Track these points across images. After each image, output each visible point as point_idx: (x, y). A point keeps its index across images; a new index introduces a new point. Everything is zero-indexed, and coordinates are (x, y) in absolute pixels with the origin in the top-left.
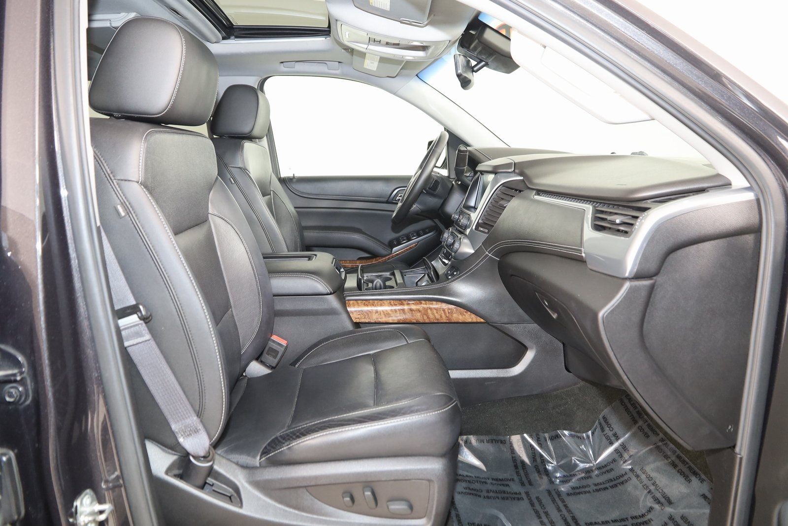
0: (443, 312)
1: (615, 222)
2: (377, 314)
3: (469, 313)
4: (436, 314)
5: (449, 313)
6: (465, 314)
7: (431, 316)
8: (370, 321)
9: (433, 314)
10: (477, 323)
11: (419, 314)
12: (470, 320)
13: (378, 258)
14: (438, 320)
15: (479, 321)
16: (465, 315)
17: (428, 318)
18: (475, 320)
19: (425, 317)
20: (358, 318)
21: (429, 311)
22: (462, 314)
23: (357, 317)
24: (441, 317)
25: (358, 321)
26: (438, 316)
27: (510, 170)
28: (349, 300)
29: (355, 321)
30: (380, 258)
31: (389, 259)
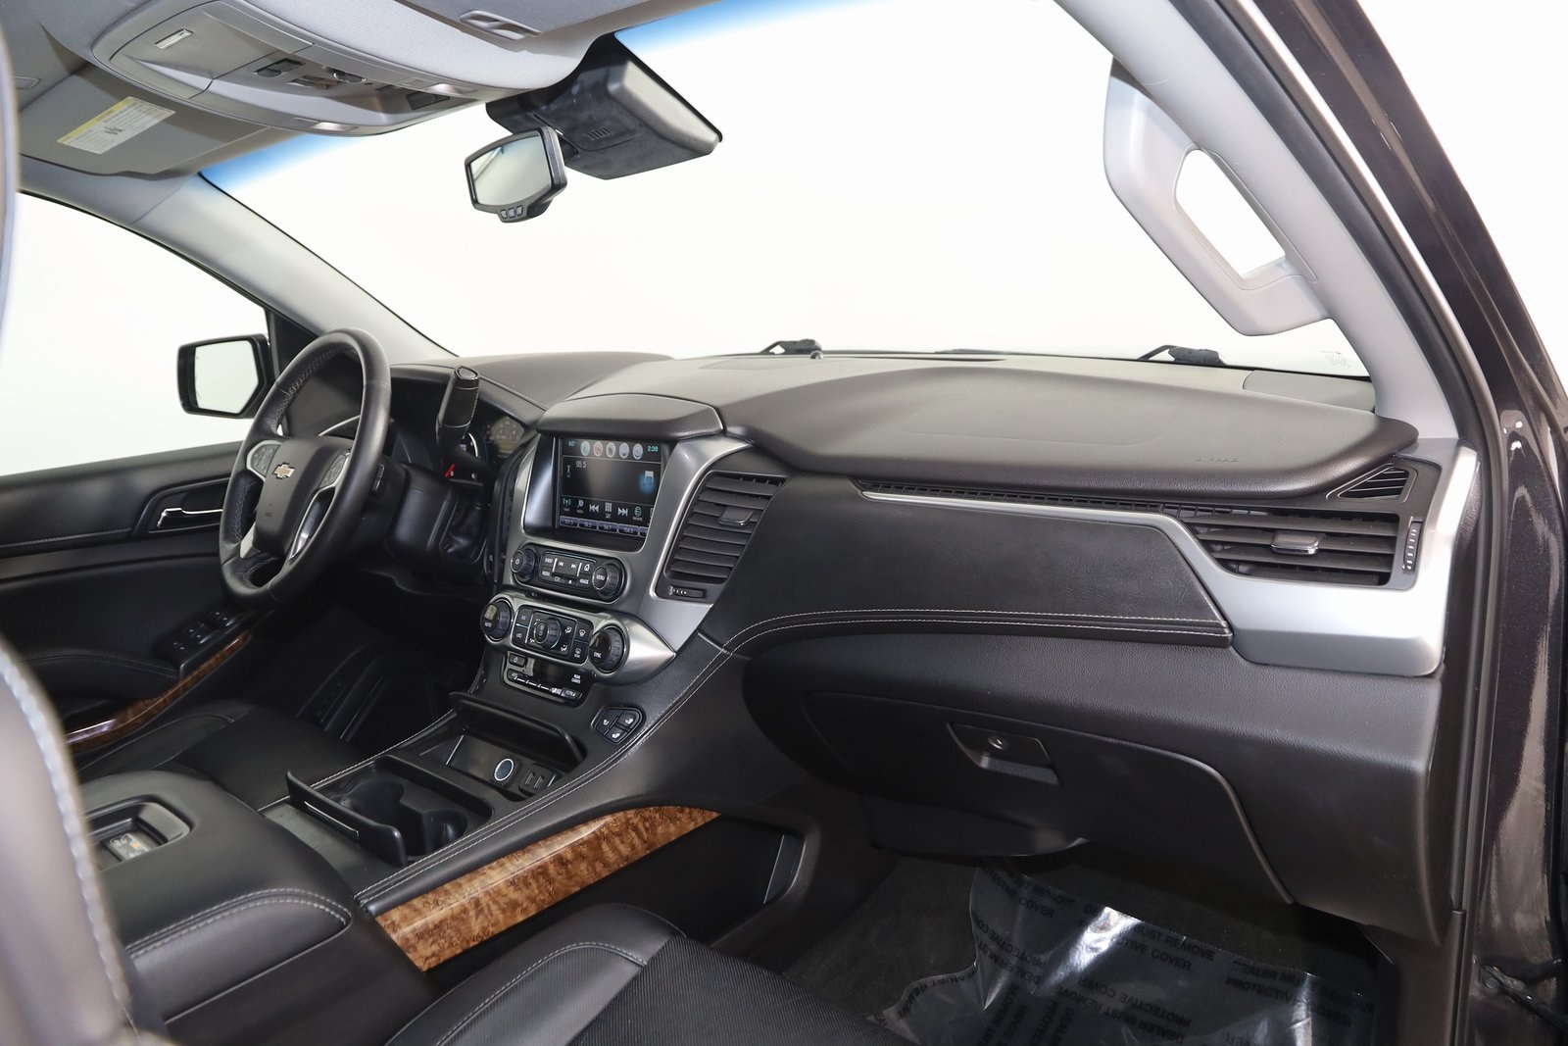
0: (633, 834)
2: (481, 918)
3: (687, 810)
4: (621, 847)
5: (647, 829)
6: (679, 815)
7: (611, 856)
8: (465, 946)
9: (615, 849)
10: (706, 825)
11: (583, 866)
12: (691, 827)
14: (627, 858)
15: (708, 820)
16: (679, 819)
17: (606, 865)
18: (700, 822)
19: (599, 867)
20: (433, 955)
21: (605, 847)
22: (673, 820)
23: (428, 952)
24: (633, 847)
25: (433, 962)
26: (625, 850)
27: (712, 430)
29: (425, 968)
30: (147, 702)
31: (174, 696)
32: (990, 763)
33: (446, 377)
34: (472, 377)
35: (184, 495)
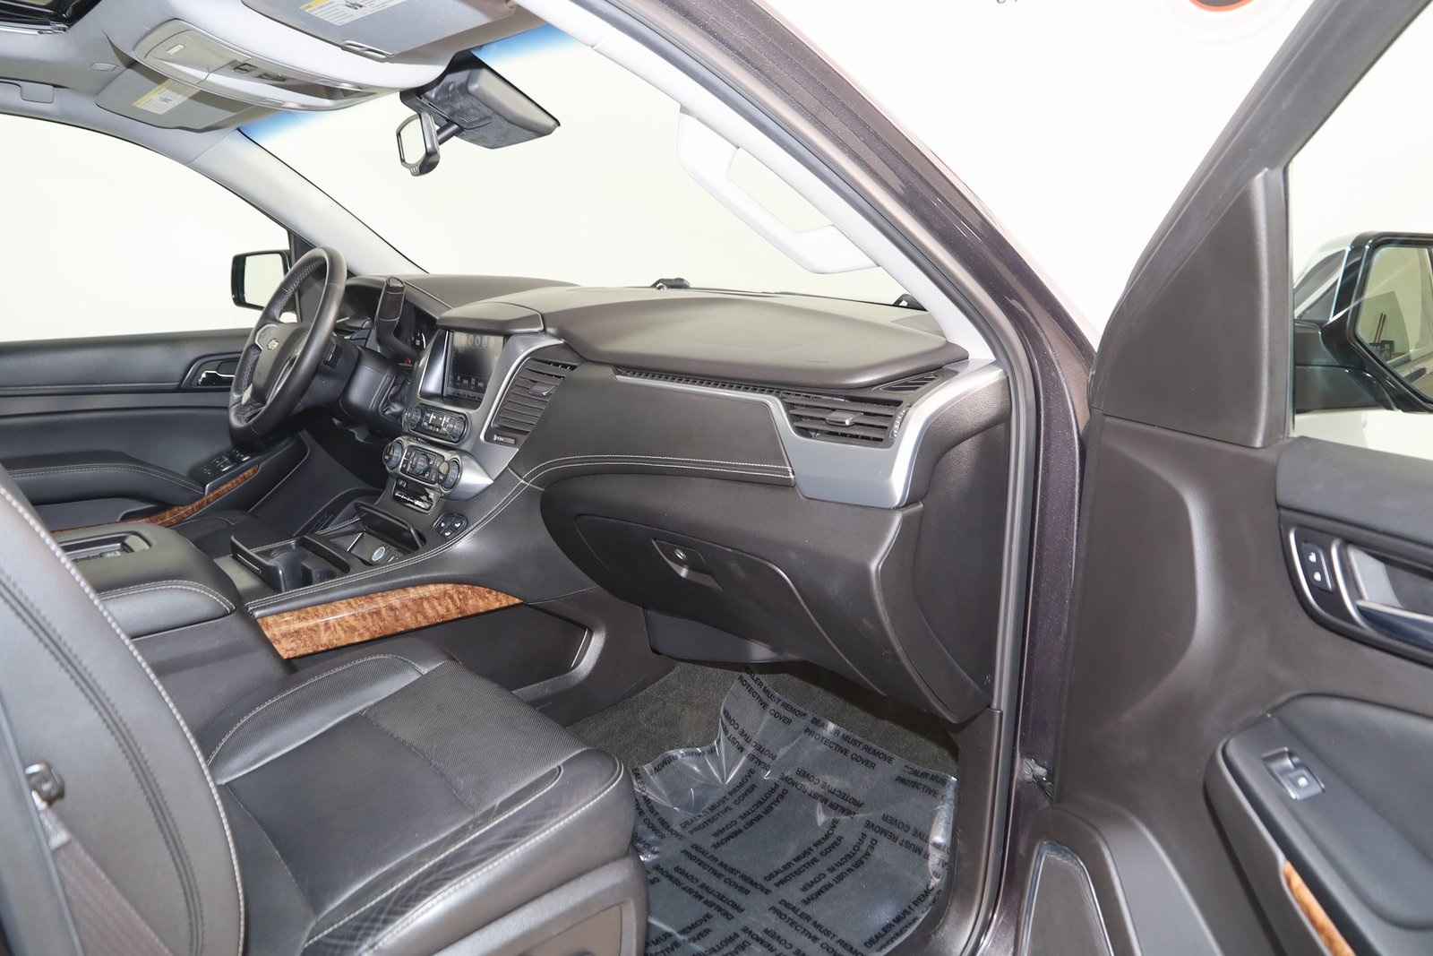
0: (449, 601)
1: (844, 423)
2: (328, 632)
3: (494, 593)
4: (439, 608)
5: (460, 600)
6: (487, 595)
7: (430, 613)
8: (315, 648)
9: (434, 608)
10: (509, 607)
11: (408, 615)
12: (497, 605)
13: (176, 509)
14: (443, 617)
15: (511, 603)
16: (487, 598)
17: (425, 617)
18: (505, 604)
19: (420, 618)
20: (292, 649)
21: (426, 605)
22: (483, 597)
23: (289, 647)
24: (448, 610)
25: (291, 654)
26: (442, 611)
27: (536, 330)
28: (262, 617)
29: (285, 657)
30: (180, 508)
31: (200, 506)
32: (688, 574)
33: (382, 283)
34: (400, 285)
35: (219, 362)
